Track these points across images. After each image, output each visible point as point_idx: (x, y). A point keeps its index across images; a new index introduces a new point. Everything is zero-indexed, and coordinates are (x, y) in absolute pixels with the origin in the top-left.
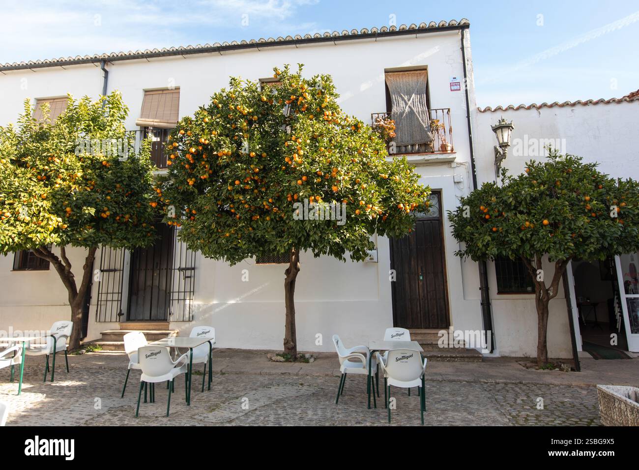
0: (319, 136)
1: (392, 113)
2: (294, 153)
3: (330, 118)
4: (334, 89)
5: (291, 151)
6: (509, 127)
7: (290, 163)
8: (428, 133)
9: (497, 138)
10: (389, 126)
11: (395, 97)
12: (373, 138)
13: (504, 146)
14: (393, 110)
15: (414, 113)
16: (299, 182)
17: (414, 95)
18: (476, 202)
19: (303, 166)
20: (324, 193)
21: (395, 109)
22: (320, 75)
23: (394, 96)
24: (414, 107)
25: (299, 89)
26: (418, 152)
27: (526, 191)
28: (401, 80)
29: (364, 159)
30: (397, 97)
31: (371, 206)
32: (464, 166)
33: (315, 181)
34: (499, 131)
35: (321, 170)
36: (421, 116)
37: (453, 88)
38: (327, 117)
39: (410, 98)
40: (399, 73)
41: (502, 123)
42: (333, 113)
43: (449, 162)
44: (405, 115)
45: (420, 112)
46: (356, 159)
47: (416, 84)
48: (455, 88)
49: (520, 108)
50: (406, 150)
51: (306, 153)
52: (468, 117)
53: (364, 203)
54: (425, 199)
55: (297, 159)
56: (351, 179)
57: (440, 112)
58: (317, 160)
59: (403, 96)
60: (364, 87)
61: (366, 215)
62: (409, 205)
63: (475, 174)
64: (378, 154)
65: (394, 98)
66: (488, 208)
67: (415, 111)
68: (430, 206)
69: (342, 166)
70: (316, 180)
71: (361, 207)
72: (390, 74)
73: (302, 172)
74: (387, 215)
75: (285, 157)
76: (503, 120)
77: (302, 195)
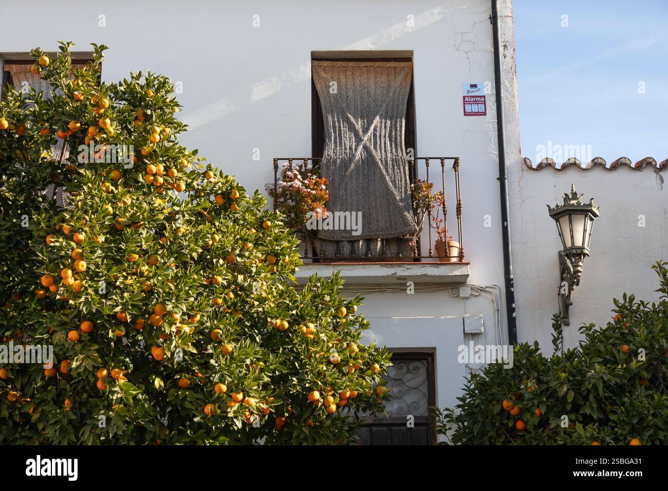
0: (129, 226)
1: (324, 161)
2: (65, 267)
3: (161, 180)
4: (177, 109)
5: (58, 261)
6: (586, 212)
7: (52, 288)
8: (406, 213)
9: (561, 235)
10: (314, 192)
11: (334, 122)
12: (269, 223)
13: (575, 254)
14: (326, 153)
15: (375, 163)
16: (73, 334)
17: (378, 118)
18: (494, 391)
19: (83, 299)
20: (132, 361)
21: (330, 151)
22: (145, 74)
23: (330, 119)
24: (375, 148)
25: (90, 108)
26: (381, 259)
27: (597, 371)
28: (350, 81)
29: (240, 278)
30: (339, 121)
31: (240, 396)
32: (488, 296)
33: (111, 335)
34: (565, 221)
35: (125, 309)
36: (390, 171)
37: (468, 108)
38: (152, 178)
39: (369, 125)
40: (344, 64)
41: (572, 202)
42: (167, 169)
43: (455, 285)
44: (353, 166)
45: (390, 162)
46: (220, 279)
47: (385, 92)
48: (475, 108)
49: (619, 165)
50: (353, 251)
51: (93, 267)
52: (502, 179)
53: (224, 388)
54: (377, 379)
55: (71, 281)
56: (199, 331)
57: (435, 165)
58: (118, 284)
59: (352, 119)
60: (260, 92)
61: (227, 417)
62: (333, 395)
63: (514, 315)
64: (276, 263)
65: (331, 123)
66: (520, 406)
67: (378, 158)
68: (386, 398)
69: (177, 300)
70: (113, 331)
71: (219, 397)
72: (325, 63)
73: (80, 312)
74: (287, 415)
75: (44, 274)
76: (575, 196)
77: (78, 367)
